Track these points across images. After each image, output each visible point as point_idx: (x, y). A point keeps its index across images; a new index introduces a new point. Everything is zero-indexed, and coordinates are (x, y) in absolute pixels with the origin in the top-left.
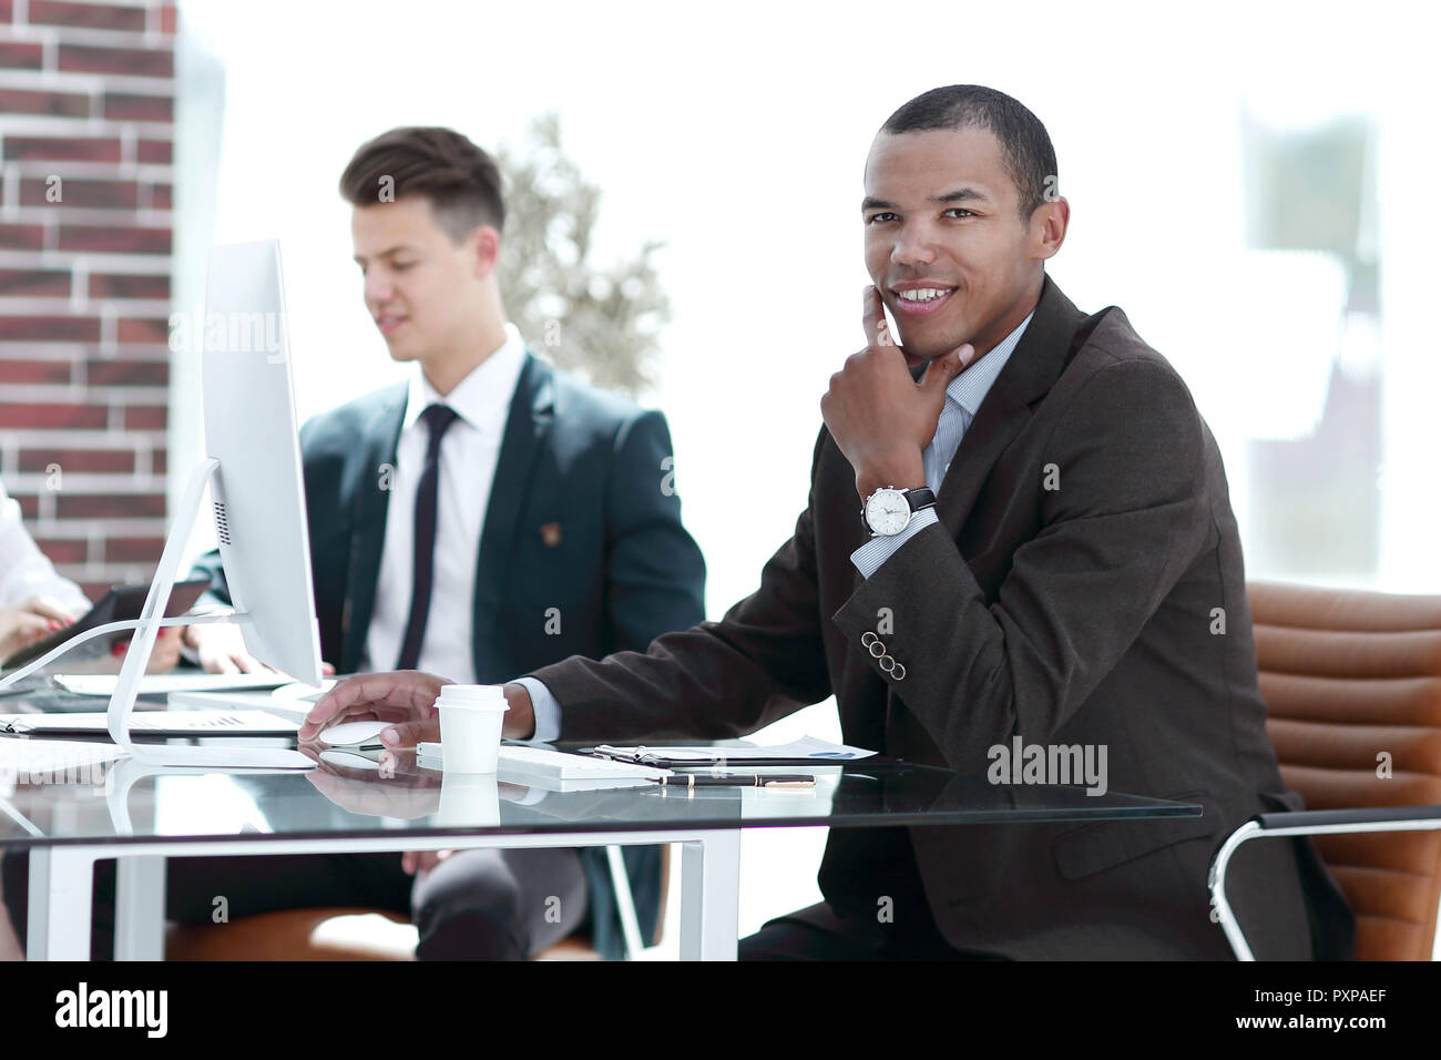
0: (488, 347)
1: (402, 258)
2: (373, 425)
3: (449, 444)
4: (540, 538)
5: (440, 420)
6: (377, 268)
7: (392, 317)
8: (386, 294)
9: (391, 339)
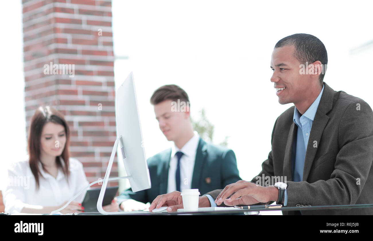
0: (190, 137)
1: (167, 116)
2: (164, 158)
3: (182, 161)
4: (205, 181)
5: (180, 155)
6: (162, 119)
7: (166, 130)
8: (164, 124)
9: (166, 135)
